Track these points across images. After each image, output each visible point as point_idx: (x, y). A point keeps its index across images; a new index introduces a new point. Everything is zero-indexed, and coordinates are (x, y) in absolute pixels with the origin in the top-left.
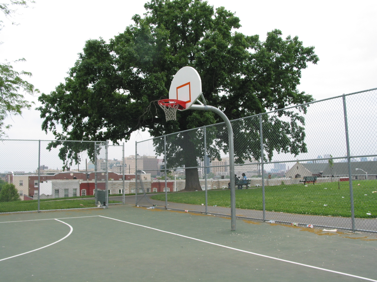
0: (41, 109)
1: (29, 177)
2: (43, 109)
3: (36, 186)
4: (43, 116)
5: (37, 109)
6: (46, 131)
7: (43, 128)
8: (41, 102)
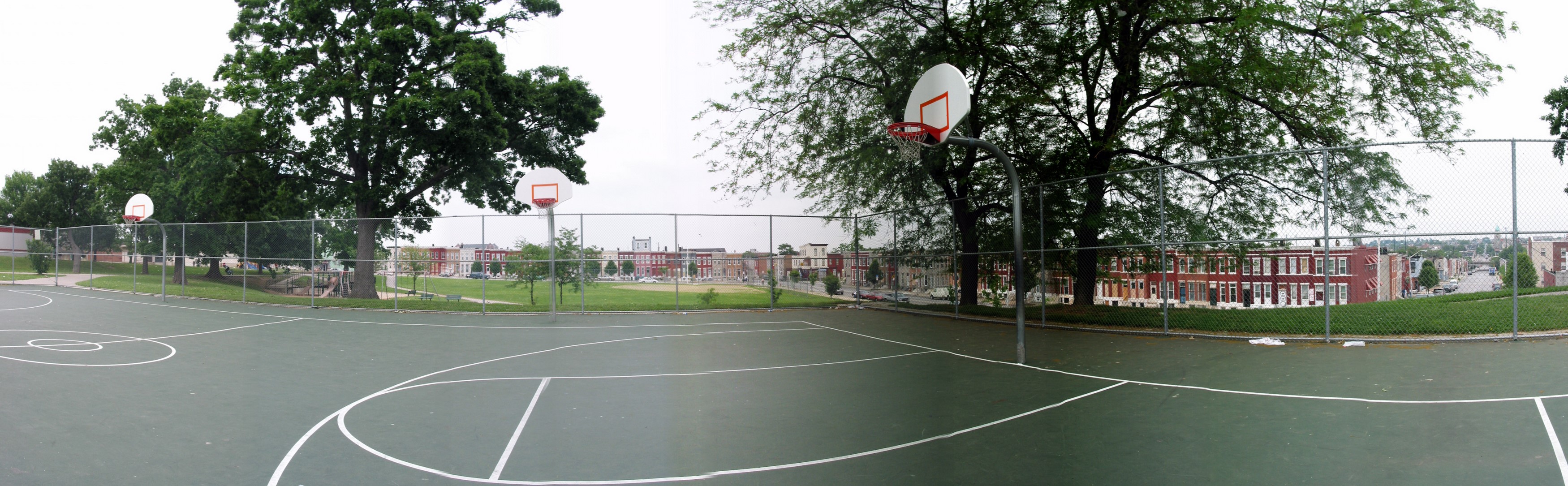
0: (1550, 117)
1: (1554, 243)
2: (1554, 118)
3: (1563, 257)
4: (1555, 130)
5: (1543, 118)
6: (1561, 158)
7: (1555, 154)
8: (1551, 106)
